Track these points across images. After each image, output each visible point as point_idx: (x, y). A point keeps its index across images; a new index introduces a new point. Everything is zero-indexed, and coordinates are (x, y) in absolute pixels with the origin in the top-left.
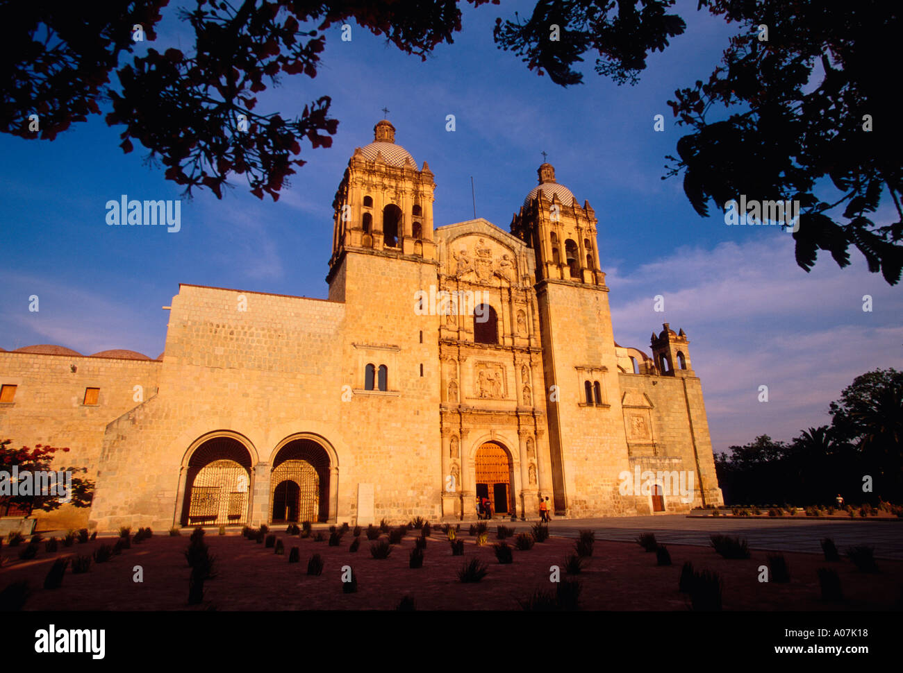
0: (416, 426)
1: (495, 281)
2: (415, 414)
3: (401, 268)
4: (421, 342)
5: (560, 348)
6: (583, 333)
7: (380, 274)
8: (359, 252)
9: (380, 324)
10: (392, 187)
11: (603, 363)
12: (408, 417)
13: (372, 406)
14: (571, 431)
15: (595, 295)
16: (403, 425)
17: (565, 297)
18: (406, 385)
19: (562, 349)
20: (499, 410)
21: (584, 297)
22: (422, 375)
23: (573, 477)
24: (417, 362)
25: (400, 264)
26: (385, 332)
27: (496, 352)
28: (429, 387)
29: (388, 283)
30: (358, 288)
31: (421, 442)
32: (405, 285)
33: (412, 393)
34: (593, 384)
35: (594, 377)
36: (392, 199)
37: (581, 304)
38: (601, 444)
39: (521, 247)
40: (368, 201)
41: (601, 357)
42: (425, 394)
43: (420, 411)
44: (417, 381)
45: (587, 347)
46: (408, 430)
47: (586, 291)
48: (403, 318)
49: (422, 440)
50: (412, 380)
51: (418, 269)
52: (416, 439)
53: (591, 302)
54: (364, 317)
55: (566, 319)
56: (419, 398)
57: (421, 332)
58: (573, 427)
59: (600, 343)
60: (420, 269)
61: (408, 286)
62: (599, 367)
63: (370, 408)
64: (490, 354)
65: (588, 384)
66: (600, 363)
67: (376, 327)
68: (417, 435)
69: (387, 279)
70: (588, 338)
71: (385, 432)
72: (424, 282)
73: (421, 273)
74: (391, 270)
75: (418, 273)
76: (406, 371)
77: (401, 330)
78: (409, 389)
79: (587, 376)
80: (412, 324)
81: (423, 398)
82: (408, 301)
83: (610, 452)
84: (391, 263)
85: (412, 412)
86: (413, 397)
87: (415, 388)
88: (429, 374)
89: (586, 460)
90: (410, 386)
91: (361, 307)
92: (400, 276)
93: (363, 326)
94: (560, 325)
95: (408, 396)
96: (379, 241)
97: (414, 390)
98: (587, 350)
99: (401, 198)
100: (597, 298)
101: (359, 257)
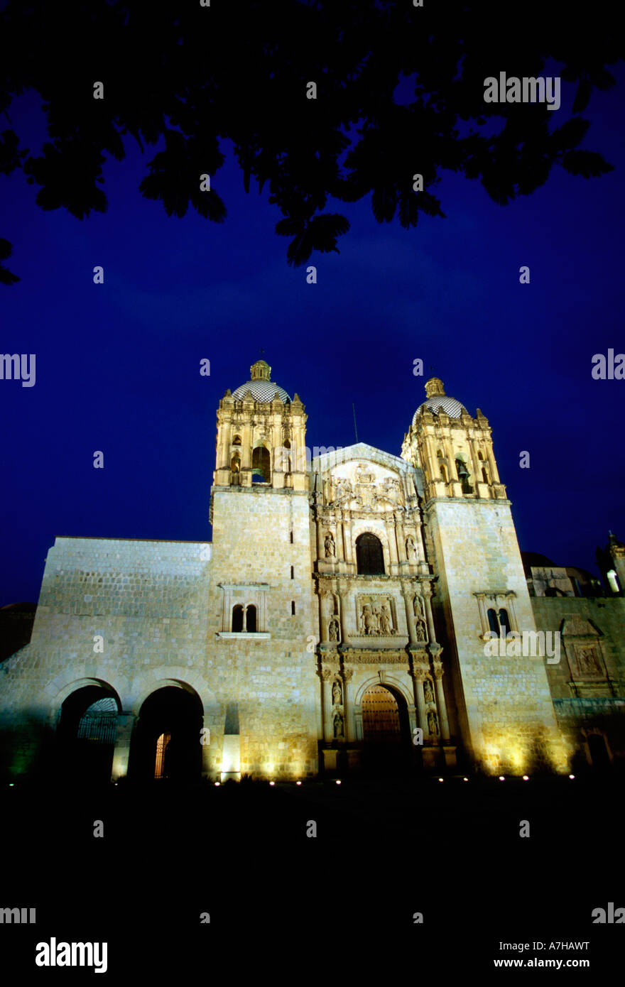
0: (288, 669)
1: (379, 507)
2: (286, 656)
3: (269, 503)
4: (292, 577)
5: (454, 574)
6: (482, 554)
7: (249, 512)
8: (226, 490)
9: (249, 562)
10: (261, 423)
11: (510, 587)
12: (279, 660)
13: (239, 649)
14: (473, 669)
15: (494, 511)
16: (273, 670)
17: (458, 516)
18: (277, 625)
19: (456, 575)
20: (388, 648)
21: (481, 514)
22: (293, 613)
23: (480, 725)
24: (288, 600)
25: (269, 498)
26: (253, 569)
27: (382, 583)
28: (301, 626)
29: (256, 519)
30: (226, 527)
31: (294, 688)
32: (274, 519)
33: (283, 633)
34: (498, 612)
35: (501, 603)
36: (260, 434)
37: (478, 522)
38: (514, 684)
39: (407, 468)
40: (237, 441)
41: (507, 581)
42: (298, 634)
43: (293, 654)
44: (288, 620)
45: (488, 571)
46: (279, 674)
47: (482, 508)
48: (273, 555)
49: (294, 684)
50: (283, 620)
51: (288, 502)
52: (288, 683)
53: (490, 518)
54: (232, 556)
55: (460, 540)
56: (289, 638)
57: (292, 568)
58: (476, 664)
59: (504, 564)
60: (290, 502)
61: (278, 520)
62: (505, 591)
63: (238, 652)
64: (376, 586)
65: (492, 613)
66: (505, 587)
67: (243, 565)
68: (289, 679)
69: (256, 516)
70: (487, 559)
71: (254, 677)
72: (295, 515)
73: (291, 505)
74: (260, 505)
75: (288, 505)
76: (276, 610)
77: (270, 567)
78: (280, 629)
79: (490, 604)
80: (283, 559)
81: (295, 638)
82: (279, 536)
83: (526, 693)
84: (260, 499)
85: (283, 654)
86: (284, 637)
87: (286, 627)
88: (302, 611)
89: (496, 703)
90: (280, 625)
91: (229, 546)
92: (269, 511)
93: (231, 565)
94: (453, 548)
95: (279, 637)
96: (246, 478)
97: (286, 630)
98: (488, 573)
99: (271, 433)
100: (497, 514)
101: (226, 496)
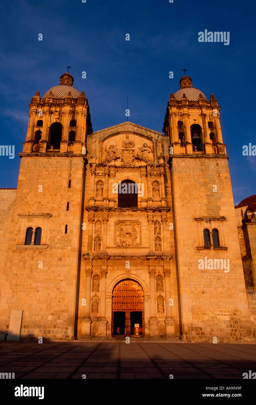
0: (59, 268)
1: (136, 163)
2: (58, 260)
3: (56, 162)
4: (68, 209)
5: (181, 206)
6: (203, 192)
7: (42, 168)
8: (28, 155)
9: (39, 200)
10: (57, 111)
11: (222, 214)
12: (54, 263)
13: (28, 256)
14: (189, 269)
15: (215, 162)
16: (49, 269)
17: (188, 167)
18: (54, 240)
19: (183, 206)
20: (133, 255)
21: (205, 165)
22: (66, 232)
23: (191, 307)
24: (63, 223)
25: (57, 159)
26: (42, 205)
27: (133, 213)
28: (70, 241)
29: (47, 173)
30: (27, 179)
31: (62, 281)
32: (59, 173)
33: (58, 245)
34: (211, 231)
35: (214, 225)
36: (56, 119)
37: (202, 170)
38: (218, 279)
39: (158, 137)
40: (40, 123)
41: (220, 210)
42: (68, 246)
43: (63, 258)
44: (62, 237)
45: (207, 203)
46: (53, 272)
47: (207, 161)
48: (56, 195)
49: (62, 278)
50: (59, 237)
51: (69, 161)
52: (58, 278)
53: (212, 167)
54: (28, 197)
55: (188, 183)
56: (62, 249)
57: (68, 203)
58: (191, 266)
59: (220, 199)
60: (71, 161)
61: (61, 173)
62: (218, 217)
63: (26, 258)
64: (129, 215)
65: (206, 231)
66: (219, 215)
67: (36, 202)
68: (59, 275)
69: (47, 171)
70: (207, 195)
71: (36, 273)
72: (73, 169)
73: (71, 163)
74: (51, 164)
75: (69, 163)
76: (54, 231)
77: (53, 203)
78: (56, 243)
79: (205, 225)
80: (62, 198)
81: (66, 249)
82: (61, 183)
83: (227, 286)
84: (50, 160)
85: (56, 259)
86: (58, 248)
87: (60, 242)
88: (72, 231)
89: (203, 293)
90: (56, 240)
91: (28, 190)
92: (56, 167)
93: (27, 203)
94: (182, 188)
95: (55, 248)
96: (43, 147)
97: (60, 243)
98: (206, 205)
99: (63, 118)
100: (217, 164)
101: (29, 159)
